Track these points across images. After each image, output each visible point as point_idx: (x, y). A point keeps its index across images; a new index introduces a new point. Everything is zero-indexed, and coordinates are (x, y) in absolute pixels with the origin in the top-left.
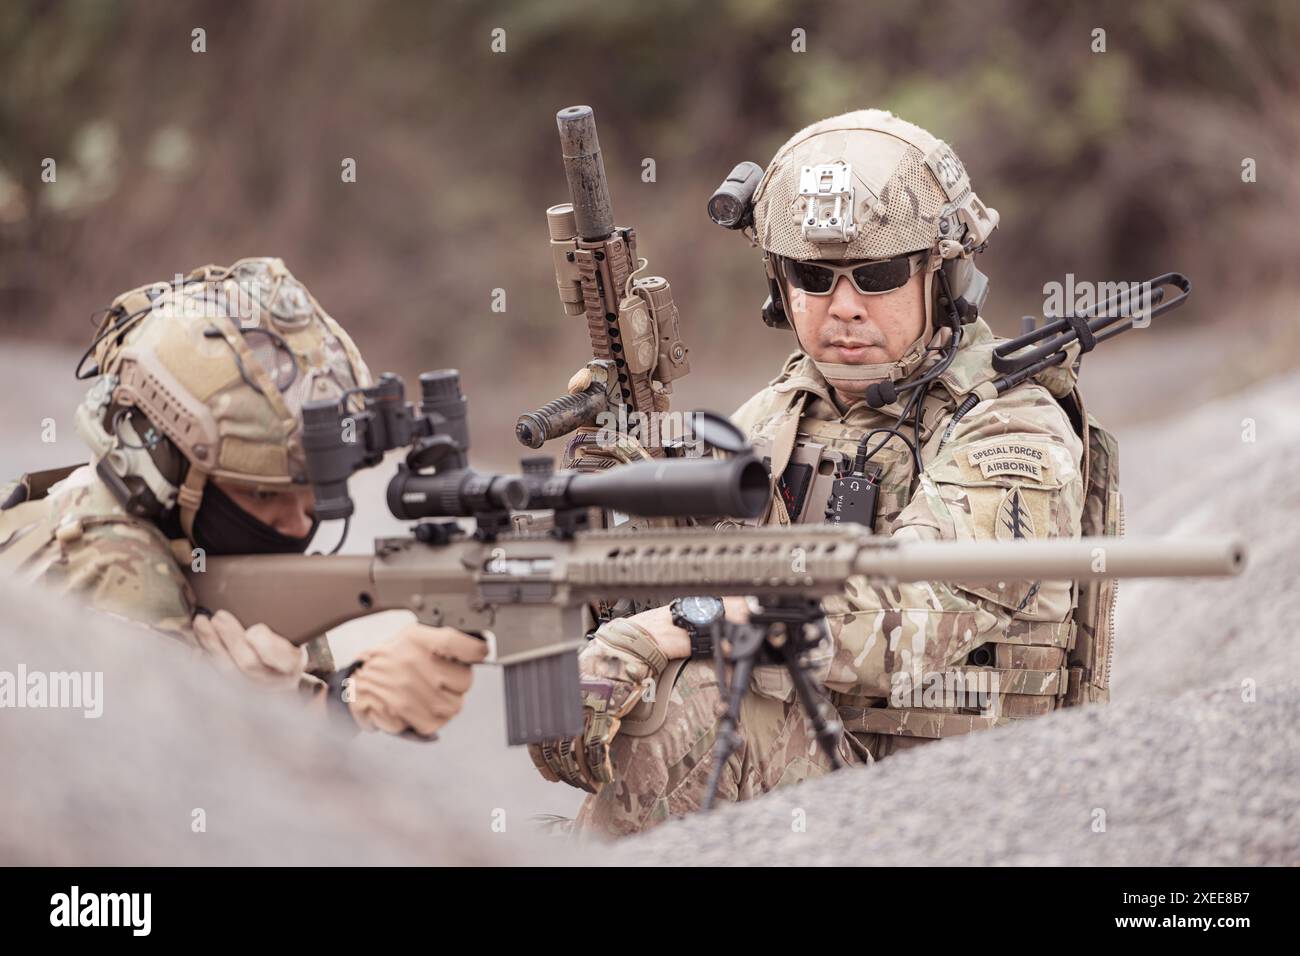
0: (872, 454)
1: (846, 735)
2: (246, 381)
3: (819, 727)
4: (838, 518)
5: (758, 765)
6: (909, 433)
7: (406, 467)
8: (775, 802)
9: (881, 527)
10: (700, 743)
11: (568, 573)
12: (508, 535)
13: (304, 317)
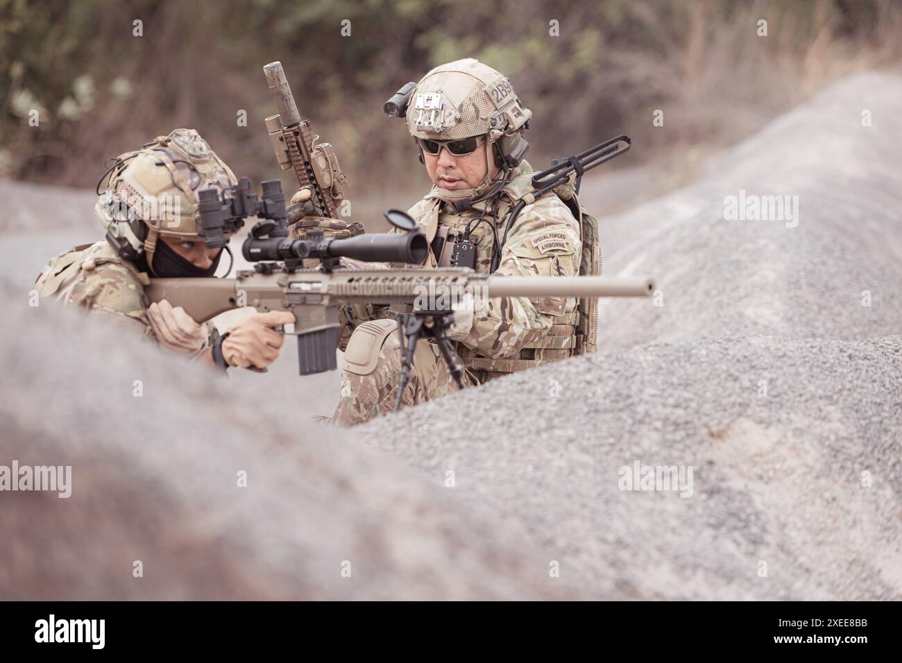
0: (472, 231)
1: (466, 371)
2: (175, 185)
3: (452, 368)
4: (457, 264)
5: (423, 388)
6: (491, 219)
7: (251, 234)
8: (431, 406)
9: (479, 267)
10: (395, 377)
11: (328, 290)
12: (301, 270)
13: (205, 156)
